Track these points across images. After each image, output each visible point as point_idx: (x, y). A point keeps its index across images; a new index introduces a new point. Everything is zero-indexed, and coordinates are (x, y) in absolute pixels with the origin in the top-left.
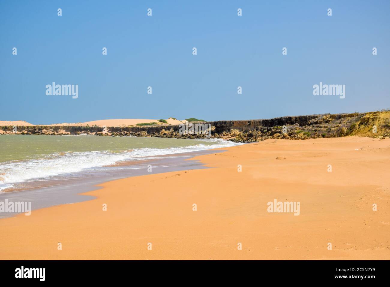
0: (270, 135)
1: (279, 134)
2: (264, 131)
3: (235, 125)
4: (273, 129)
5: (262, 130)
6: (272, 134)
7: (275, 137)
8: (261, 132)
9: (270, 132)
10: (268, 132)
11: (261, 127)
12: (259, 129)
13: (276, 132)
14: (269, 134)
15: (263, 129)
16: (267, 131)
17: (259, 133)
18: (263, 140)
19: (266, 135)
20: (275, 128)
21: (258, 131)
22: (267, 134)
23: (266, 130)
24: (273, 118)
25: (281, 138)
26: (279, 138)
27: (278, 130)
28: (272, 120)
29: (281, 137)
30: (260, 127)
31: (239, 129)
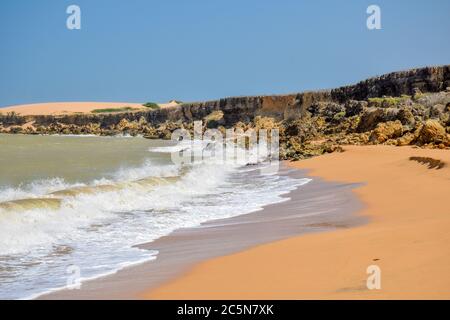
0: (359, 130)
1: (397, 126)
2: (336, 117)
3: (266, 105)
4: (369, 105)
5: (331, 112)
6: (368, 125)
7: (382, 136)
8: (327, 120)
9: (358, 118)
10: (349, 119)
11: (327, 103)
12: (320, 111)
13: (381, 119)
14: (355, 125)
15: (333, 110)
16: (347, 115)
17: (321, 123)
18: (330, 152)
19: (343, 128)
20: (376, 105)
21: (316, 118)
22: (347, 125)
23: (343, 113)
24: (364, 80)
25: (411, 143)
26: (402, 140)
27: (389, 109)
28: (361, 85)
29: (409, 137)
30: (323, 105)
31: (276, 115)
